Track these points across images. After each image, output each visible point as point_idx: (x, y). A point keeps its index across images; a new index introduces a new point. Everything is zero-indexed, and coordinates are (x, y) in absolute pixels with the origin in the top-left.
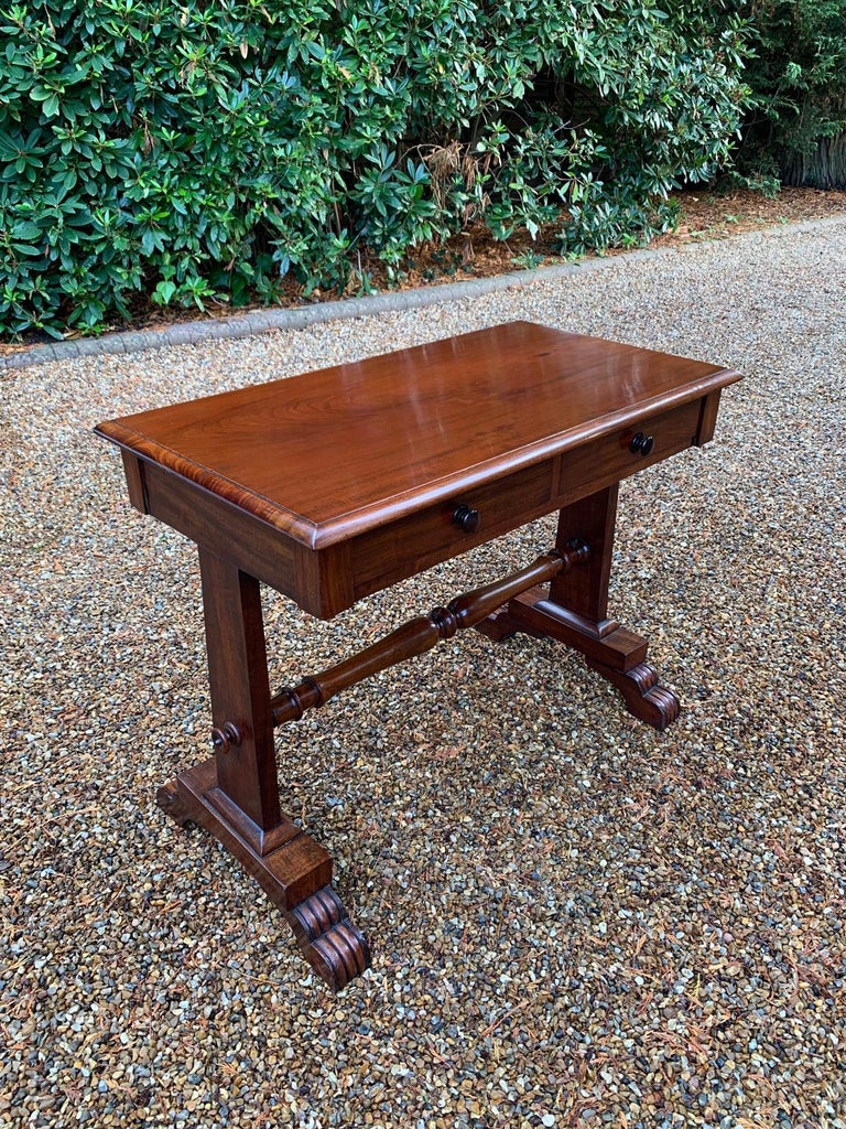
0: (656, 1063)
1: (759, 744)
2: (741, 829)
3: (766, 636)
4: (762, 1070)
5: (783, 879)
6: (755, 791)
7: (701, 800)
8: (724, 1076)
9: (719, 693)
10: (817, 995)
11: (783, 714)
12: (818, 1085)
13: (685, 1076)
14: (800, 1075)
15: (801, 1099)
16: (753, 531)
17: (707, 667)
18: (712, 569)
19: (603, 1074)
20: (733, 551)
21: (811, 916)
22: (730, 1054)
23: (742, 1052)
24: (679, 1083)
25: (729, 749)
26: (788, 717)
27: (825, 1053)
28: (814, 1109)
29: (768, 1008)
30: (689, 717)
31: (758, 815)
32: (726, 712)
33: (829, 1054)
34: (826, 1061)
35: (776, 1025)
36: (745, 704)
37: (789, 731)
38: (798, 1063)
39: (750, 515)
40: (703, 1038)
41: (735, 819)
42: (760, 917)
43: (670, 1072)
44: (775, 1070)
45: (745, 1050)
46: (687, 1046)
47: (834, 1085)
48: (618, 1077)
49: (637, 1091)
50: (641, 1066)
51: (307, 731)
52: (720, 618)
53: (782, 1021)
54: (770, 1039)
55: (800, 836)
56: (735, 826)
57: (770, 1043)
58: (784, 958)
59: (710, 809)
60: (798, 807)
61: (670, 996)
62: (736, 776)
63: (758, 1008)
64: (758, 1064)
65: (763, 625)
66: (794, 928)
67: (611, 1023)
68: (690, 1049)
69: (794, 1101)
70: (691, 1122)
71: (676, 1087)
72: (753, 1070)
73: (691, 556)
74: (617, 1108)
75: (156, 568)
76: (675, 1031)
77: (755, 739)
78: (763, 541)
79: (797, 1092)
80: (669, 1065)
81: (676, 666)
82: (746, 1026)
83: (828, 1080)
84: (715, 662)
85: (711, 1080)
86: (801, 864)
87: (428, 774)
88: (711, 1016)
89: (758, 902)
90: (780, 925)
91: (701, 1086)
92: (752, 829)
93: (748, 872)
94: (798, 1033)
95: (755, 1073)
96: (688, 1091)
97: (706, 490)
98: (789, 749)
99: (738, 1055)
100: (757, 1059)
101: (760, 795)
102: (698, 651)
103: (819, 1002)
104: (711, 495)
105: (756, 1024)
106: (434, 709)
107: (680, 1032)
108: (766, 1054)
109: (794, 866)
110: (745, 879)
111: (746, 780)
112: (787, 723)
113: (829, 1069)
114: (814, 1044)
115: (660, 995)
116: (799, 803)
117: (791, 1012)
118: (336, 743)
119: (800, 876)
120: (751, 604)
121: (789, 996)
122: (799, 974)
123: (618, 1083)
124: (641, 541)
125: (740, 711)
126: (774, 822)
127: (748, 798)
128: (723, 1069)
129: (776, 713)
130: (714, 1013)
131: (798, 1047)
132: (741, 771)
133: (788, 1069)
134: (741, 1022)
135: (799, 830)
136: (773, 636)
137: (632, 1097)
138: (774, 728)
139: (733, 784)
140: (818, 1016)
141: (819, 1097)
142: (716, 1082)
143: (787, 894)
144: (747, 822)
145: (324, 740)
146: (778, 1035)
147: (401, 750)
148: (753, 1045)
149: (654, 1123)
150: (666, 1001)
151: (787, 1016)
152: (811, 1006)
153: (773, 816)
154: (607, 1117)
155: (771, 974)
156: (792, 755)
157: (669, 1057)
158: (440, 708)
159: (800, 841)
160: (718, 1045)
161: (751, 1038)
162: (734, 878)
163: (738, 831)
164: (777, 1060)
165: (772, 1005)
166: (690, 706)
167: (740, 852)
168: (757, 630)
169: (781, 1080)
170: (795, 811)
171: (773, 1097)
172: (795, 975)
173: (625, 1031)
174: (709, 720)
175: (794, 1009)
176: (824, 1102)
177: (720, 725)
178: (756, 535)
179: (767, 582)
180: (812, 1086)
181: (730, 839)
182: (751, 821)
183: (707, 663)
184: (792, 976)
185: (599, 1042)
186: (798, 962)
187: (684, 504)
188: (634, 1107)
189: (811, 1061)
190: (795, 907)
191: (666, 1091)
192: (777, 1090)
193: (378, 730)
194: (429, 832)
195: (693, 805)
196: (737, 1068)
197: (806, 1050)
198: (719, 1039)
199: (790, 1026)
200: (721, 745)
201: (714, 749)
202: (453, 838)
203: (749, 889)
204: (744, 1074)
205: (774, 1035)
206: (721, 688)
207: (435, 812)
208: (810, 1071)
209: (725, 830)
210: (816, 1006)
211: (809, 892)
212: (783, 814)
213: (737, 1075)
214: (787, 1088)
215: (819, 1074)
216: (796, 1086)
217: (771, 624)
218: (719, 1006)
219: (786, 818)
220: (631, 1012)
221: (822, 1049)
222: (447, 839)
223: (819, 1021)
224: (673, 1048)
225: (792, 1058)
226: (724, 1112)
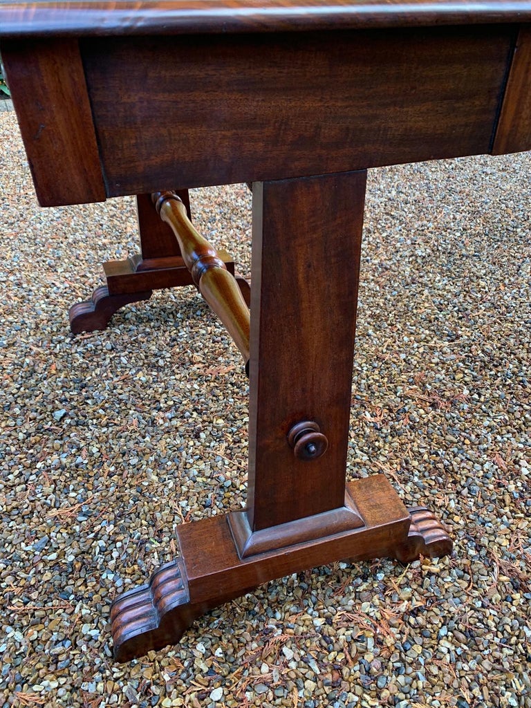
0: (341, 642)
1: (495, 377)
2: (467, 442)
3: (516, 299)
4: (448, 657)
5: (499, 485)
6: (485, 412)
7: (435, 417)
8: (409, 660)
9: (467, 337)
10: (516, 589)
11: (521, 355)
12: (504, 677)
13: (369, 657)
14: (486, 665)
15: (485, 688)
16: (516, 227)
17: (460, 318)
18: (479, 252)
19: (285, 650)
20: (498, 241)
21: (520, 518)
22: (418, 639)
23: (431, 637)
24: (360, 663)
25: (467, 379)
26: (526, 358)
27: (516, 644)
28: (497, 699)
29: (465, 598)
30: (437, 354)
31: (485, 431)
32: (471, 352)
33: (520, 646)
34: (515, 652)
35: (469, 614)
36: (488, 346)
37: (524, 368)
38: (486, 652)
39: (516, 217)
40: (394, 622)
41: (463, 434)
42: (471, 516)
43: (354, 652)
44: (462, 658)
45: (434, 636)
46: (375, 628)
47: (521, 677)
48: (299, 654)
49: (316, 668)
50: (325, 644)
51: (102, 350)
52: (479, 285)
53: (476, 610)
54: (461, 627)
55: (521, 450)
56: (462, 439)
57: (461, 631)
58: (488, 553)
59: (441, 425)
60: (523, 426)
61: (369, 581)
62: (469, 400)
63: (454, 597)
64: (445, 650)
65: (515, 291)
66: (503, 527)
67: (305, 602)
68: (378, 632)
69: (476, 691)
70: (364, 704)
71: (357, 668)
72: (439, 655)
73: (463, 242)
74: (292, 684)
75: (25, 235)
76: (368, 614)
77: (493, 373)
78: (524, 234)
79: (481, 681)
80: (354, 646)
81: (433, 316)
82: (439, 613)
83: (515, 671)
84: (468, 315)
85: (394, 662)
86: (518, 474)
87: (196, 386)
88: (406, 602)
89: (472, 504)
90: (490, 524)
91: (384, 667)
92: (477, 442)
93: (467, 477)
94: (491, 623)
95: (441, 659)
96: (368, 672)
97: (483, 199)
98: (522, 381)
99: (426, 640)
100: (445, 645)
101: (489, 416)
102: (454, 307)
103: (517, 596)
104: (486, 203)
105: (449, 612)
106: (216, 339)
107: (372, 614)
108: (456, 641)
109: (512, 475)
110: (463, 483)
111: (479, 404)
112: (524, 362)
113: (518, 660)
114: (506, 635)
115: (359, 581)
116: (524, 424)
117: (487, 603)
118: (124, 360)
119: (515, 483)
120: (507, 276)
121: (487, 588)
122: (500, 568)
123: (298, 659)
124: (423, 230)
125: (483, 351)
126: (499, 438)
127: (478, 417)
128: (408, 653)
129: (515, 354)
130: (410, 599)
131: (489, 637)
132: (476, 396)
133: (475, 658)
134: (435, 609)
135: (521, 446)
136: (522, 300)
137: (310, 674)
138: (511, 366)
139: (466, 407)
140: (514, 609)
141: (503, 688)
142: (398, 665)
143: (501, 497)
144: (473, 437)
145: (114, 357)
146: (470, 624)
147: (178, 368)
148: (443, 632)
149: (326, 702)
150: (364, 586)
151: (483, 606)
152: (508, 599)
153: (498, 433)
154: (279, 693)
155: (473, 567)
156: (524, 387)
157: (355, 637)
158: (222, 339)
159: (521, 455)
160: (407, 631)
161: (443, 625)
162: (452, 482)
163: (464, 444)
164: (466, 647)
165: (468, 595)
166: (438, 346)
167: (462, 461)
168: (509, 294)
169: (466, 668)
170: (520, 430)
171: (455, 684)
172: (496, 570)
173: (318, 610)
174: (454, 356)
175: (491, 600)
176: (508, 694)
177: (463, 361)
178: (519, 230)
179: (523, 262)
180: (497, 676)
181: (456, 450)
182: (478, 436)
183: (460, 315)
184: (493, 570)
185: (290, 619)
186: (502, 558)
187: (463, 208)
188: (310, 684)
189: (501, 652)
190: (507, 510)
191: (345, 671)
192: (461, 677)
193: (164, 352)
194: (182, 429)
195: (426, 420)
196: (423, 653)
197: (497, 640)
198: (410, 624)
199: (484, 616)
200: (462, 375)
201: (454, 379)
202: (202, 435)
203: (465, 492)
204: (429, 660)
205: (467, 625)
206: (469, 334)
207: (192, 414)
208: (498, 661)
209: (452, 442)
210: (513, 599)
211: (522, 497)
212: (508, 432)
213: (421, 660)
214: (472, 677)
215: (507, 665)
216: (481, 675)
217: (522, 290)
218: (416, 593)
219: (510, 435)
220: (328, 593)
221: (514, 640)
222: (197, 437)
223: (515, 614)
224: (361, 629)
225: (481, 647)
226: (402, 696)
